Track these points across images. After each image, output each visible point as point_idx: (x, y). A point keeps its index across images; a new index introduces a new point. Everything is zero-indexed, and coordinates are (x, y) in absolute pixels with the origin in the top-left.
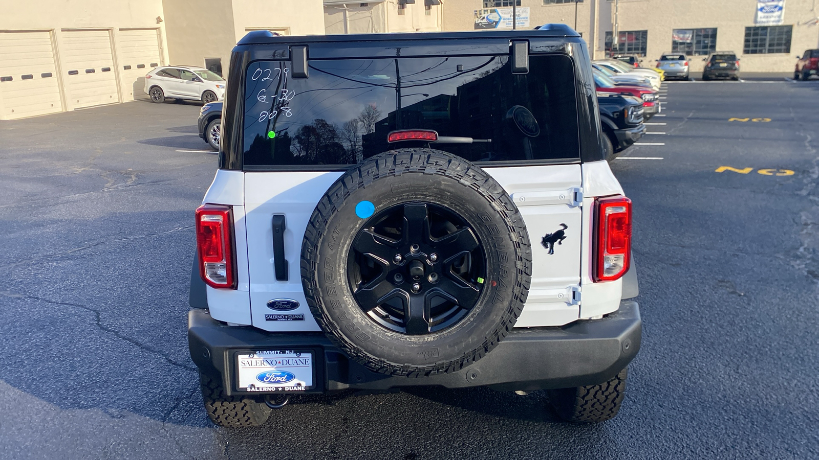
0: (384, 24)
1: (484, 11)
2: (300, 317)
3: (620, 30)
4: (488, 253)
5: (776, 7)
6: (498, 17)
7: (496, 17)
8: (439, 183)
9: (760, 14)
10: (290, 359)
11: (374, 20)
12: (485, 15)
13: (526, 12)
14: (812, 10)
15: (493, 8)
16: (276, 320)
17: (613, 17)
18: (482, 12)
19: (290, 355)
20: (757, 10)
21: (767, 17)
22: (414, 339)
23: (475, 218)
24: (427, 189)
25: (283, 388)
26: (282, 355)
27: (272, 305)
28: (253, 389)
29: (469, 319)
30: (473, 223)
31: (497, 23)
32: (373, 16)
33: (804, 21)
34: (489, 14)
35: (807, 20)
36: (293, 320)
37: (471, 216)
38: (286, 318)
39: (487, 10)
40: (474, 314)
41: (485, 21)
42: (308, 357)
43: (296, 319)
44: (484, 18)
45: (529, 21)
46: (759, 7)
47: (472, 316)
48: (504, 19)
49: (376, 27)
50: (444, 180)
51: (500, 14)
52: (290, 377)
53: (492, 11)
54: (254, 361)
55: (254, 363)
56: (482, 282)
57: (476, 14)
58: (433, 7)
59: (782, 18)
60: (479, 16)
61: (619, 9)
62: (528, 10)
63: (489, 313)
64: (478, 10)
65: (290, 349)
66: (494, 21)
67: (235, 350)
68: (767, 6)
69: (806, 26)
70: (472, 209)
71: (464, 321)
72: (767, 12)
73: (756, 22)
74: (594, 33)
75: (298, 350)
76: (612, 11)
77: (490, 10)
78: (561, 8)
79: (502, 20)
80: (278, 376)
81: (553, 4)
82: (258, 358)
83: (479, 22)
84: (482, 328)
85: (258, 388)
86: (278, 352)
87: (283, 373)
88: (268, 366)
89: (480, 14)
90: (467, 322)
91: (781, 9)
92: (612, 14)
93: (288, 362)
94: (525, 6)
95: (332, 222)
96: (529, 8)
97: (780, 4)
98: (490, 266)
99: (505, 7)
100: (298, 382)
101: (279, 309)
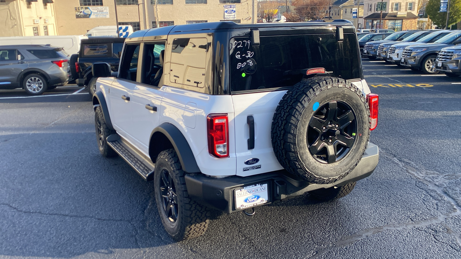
0: (19, 13)
1: (81, 8)
2: (260, 167)
3: (159, 21)
4: (358, 121)
5: (232, 11)
6: (90, 12)
7: (88, 12)
8: (344, 91)
9: (226, 14)
10: (258, 188)
11: (11, 11)
12: (82, 10)
13: (106, 9)
14: (248, 13)
15: (86, 6)
16: (248, 170)
17: (155, 14)
18: (80, 8)
19: (258, 186)
20: (224, 12)
21: (229, 16)
22: (331, 165)
23: (355, 106)
24: (340, 94)
25: (257, 204)
26: (255, 187)
27: (247, 163)
28: (243, 207)
29: (351, 153)
30: (353, 108)
31: (90, 15)
32: (10, 8)
33: (245, 18)
34: (84, 9)
35: (246, 18)
36: (256, 168)
37: (354, 105)
38: (253, 168)
39: (83, 8)
40: (353, 150)
41: (82, 14)
42: (265, 186)
43: (258, 168)
44: (81, 12)
45: (109, 15)
46: (225, 11)
47: (352, 151)
48: (94, 13)
49: (13, 15)
50: (346, 90)
51: (91, 10)
52: (258, 197)
53: (86, 8)
54: (242, 192)
55: (242, 194)
56: (355, 135)
57: (76, 9)
58: (49, 4)
59: (236, 16)
60: (78, 11)
61: (158, 9)
62: (108, 8)
63: (359, 148)
64: (77, 7)
65: (258, 183)
66: (88, 14)
67: (234, 189)
68: (229, 10)
69: (246, 20)
70: (355, 102)
71: (349, 153)
72: (229, 13)
73: (224, 18)
74: (146, 22)
75: (262, 183)
76: (154, 10)
77: (85, 7)
78: (126, 7)
79: (93, 14)
80: (253, 198)
81: (121, 5)
82: (244, 190)
83: (78, 14)
84: (357, 155)
85: (245, 206)
86: (253, 185)
87: (255, 196)
88: (249, 194)
89: (79, 9)
90: (350, 154)
91: (235, 12)
92: (155, 12)
93: (257, 190)
94: (105, 6)
95: (303, 114)
96: (108, 7)
97: (234, 9)
98: (359, 127)
99: (94, 6)
100: (262, 199)
101: (250, 164)
